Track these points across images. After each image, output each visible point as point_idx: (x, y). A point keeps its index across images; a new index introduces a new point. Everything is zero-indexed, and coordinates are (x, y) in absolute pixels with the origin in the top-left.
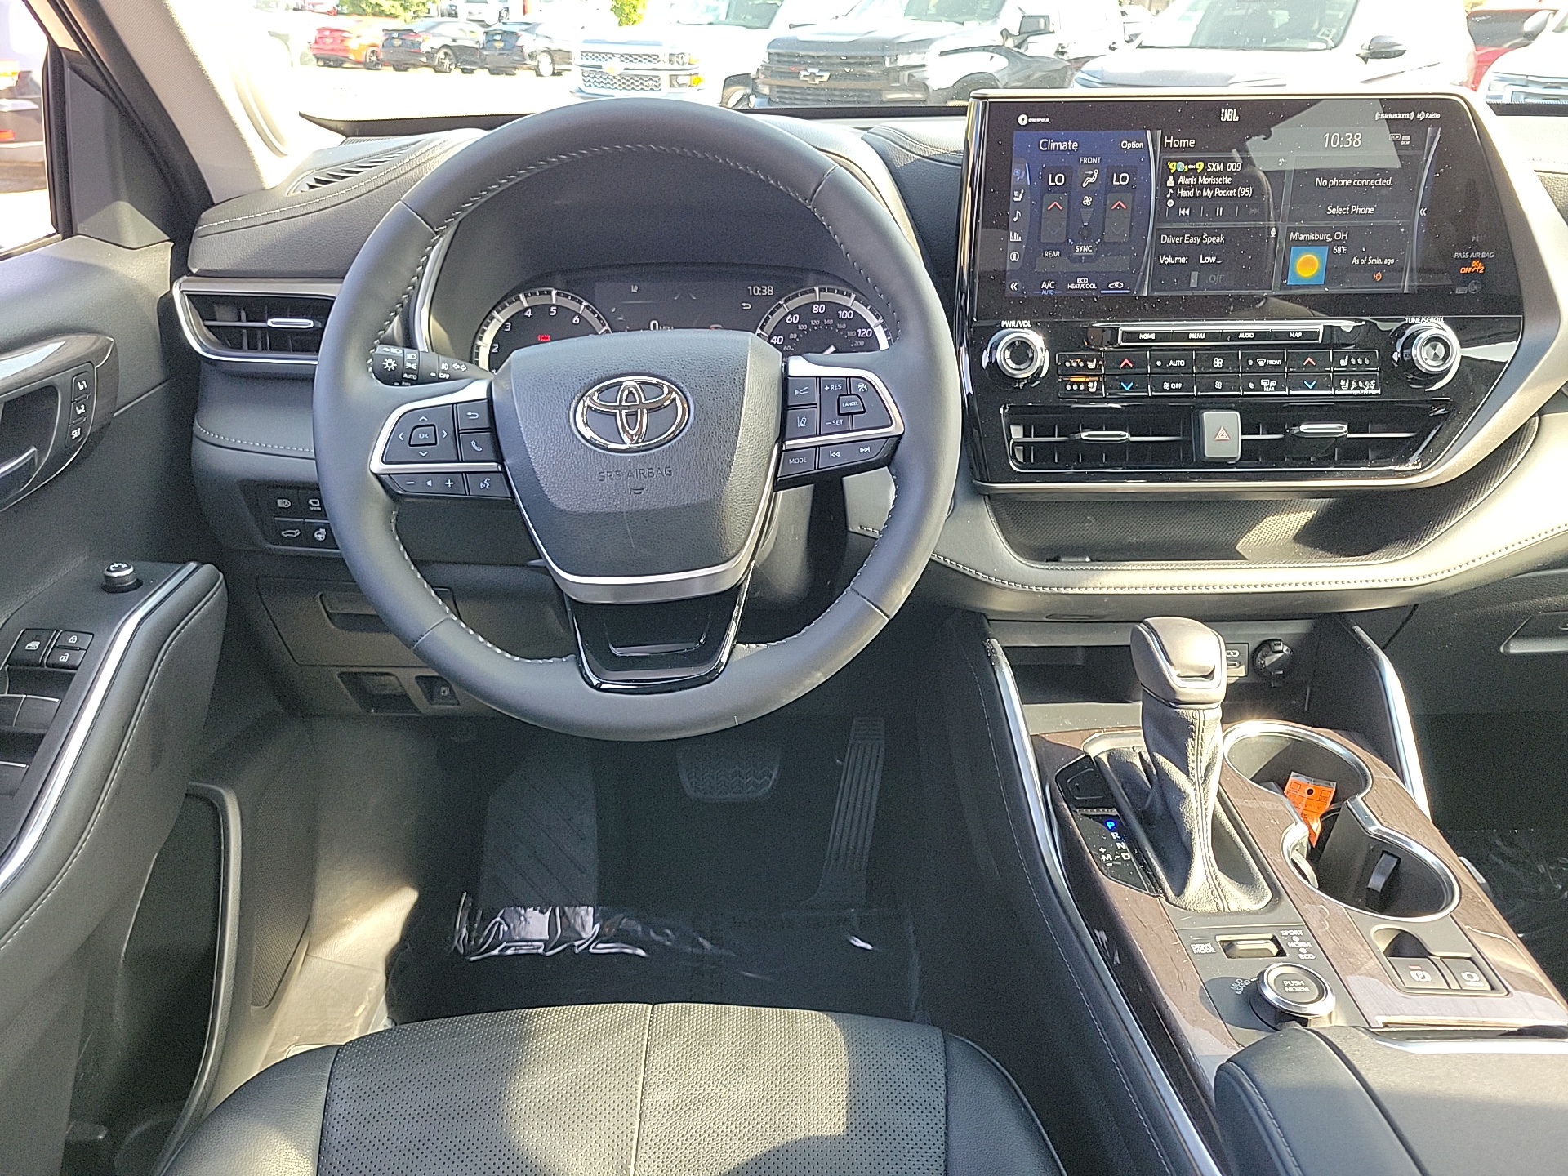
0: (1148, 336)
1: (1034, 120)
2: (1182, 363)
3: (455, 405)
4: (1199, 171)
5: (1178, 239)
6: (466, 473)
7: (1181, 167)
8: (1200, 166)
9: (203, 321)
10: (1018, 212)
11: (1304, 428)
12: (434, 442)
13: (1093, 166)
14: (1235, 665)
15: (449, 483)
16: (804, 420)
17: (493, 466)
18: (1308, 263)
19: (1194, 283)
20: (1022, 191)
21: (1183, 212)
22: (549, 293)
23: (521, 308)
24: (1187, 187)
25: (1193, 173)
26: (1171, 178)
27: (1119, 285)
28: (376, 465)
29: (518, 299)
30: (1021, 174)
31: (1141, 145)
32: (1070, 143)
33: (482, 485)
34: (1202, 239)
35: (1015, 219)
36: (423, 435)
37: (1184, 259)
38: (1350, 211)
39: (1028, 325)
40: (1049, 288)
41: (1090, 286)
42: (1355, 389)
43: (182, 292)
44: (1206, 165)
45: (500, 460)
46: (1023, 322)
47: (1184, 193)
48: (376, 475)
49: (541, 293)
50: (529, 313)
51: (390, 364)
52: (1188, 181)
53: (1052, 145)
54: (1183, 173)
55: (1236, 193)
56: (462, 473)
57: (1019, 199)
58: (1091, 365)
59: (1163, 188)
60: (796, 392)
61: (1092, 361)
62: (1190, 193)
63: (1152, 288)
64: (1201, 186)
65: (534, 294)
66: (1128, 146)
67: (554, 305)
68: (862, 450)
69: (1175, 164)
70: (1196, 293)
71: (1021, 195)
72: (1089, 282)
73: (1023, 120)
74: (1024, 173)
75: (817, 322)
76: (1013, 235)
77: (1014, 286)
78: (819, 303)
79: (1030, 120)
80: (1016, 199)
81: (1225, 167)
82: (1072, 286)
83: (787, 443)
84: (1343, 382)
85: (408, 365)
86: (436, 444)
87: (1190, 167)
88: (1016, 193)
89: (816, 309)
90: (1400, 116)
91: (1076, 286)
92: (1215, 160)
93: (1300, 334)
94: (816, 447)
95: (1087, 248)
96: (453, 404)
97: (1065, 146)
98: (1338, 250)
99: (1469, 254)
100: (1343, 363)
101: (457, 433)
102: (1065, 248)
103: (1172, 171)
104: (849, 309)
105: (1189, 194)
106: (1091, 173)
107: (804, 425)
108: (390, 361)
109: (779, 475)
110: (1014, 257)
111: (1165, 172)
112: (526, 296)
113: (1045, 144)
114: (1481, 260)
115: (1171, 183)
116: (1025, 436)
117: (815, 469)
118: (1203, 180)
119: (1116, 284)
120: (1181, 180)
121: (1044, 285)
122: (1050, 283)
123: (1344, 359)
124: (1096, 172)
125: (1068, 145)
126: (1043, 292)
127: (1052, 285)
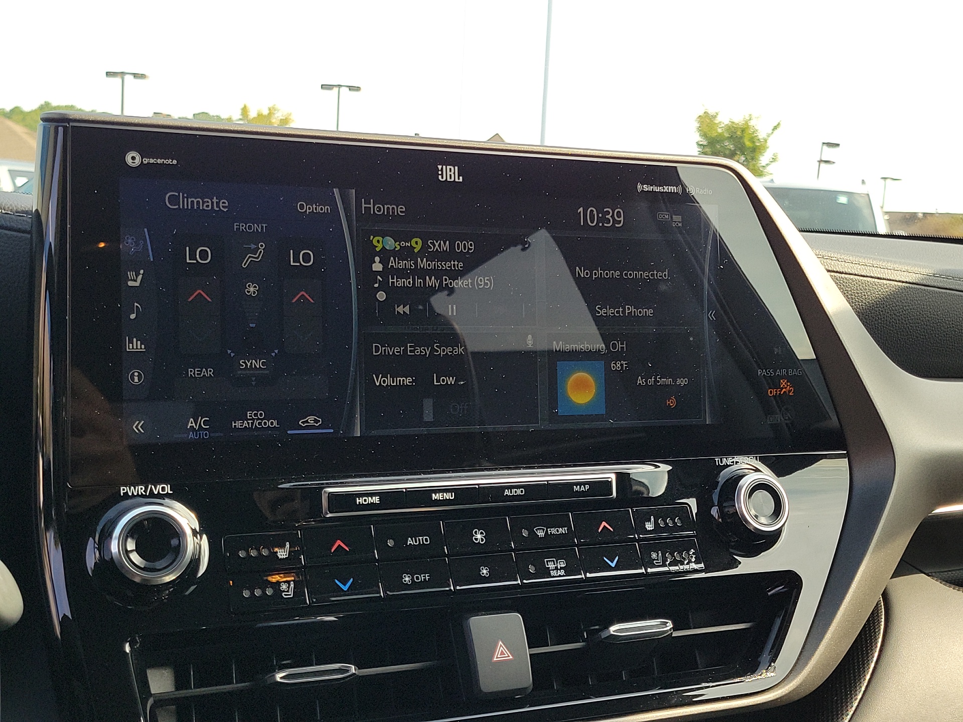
0: (369, 501)
2: (424, 540)
4: (416, 251)
5: (397, 349)
7: (390, 243)
8: (417, 244)
10: (136, 304)
11: (613, 629)
13: (256, 237)
18: (581, 386)
19: (428, 416)
20: (142, 272)
21: (400, 309)
24: (402, 273)
25: (406, 253)
26: (377, 259)
27: (316, 421)
30: (137, 243)
31: (326, 209)
32: (215, 200)
34: (433, 350)
35: (133, 316)
37: (410, 379)
38: (624, 312)
39: (168, 489)
40: (200, 428)
41: (269, 424)
42: (670, 565)
44: (424, 243)
46: (159, 487)
47: (400, 283)
52: (402, 264)
53: (186, 203)
54: (393, 253)
55: (472, 284)
57: (137, 284)
58: (282, 554)
59: (365, 275)
61: (283, 546)
62: (408, 282)
63: (366, 425)
64: (422, 273)
66: (308, 209)
69: (380, 239)
70: (434, 430)
71: (140, 277)
72: (267, 417)
73: (133, 159)
74: (141, 242)
76: (131, 342)
77: (136, 426)
79: (146, 161)
80: (130, 283)
81: (452, 246)
82: (238, 424)
84: (654, 555)
87: (403, 244)
88: (131, 274)
90: (666, 189)
91: (245, 424)
92: (437, 237)
93: (587, 487)
95: (258, 364)
97: (207, 204)
98: (616, 366)
99: (775, 372)
100: (649, 526)
102: (221, 363)
103: (378, 249)
105: (407, 284)
106: (253, 246)
110: (135, 378)
111: (366, 254)
113: (174, 200)
114: (789, 379)
115: (377, 267)
116: (178, 686)
118: (423, 263)
119: (311, 419)
120: (392, 263)
121: (191, 423)
122: (201, 421)
123: (649, 520)
124: (262, 246)
125: (212, 203)
126: (191, 435)
127: (205, 423)
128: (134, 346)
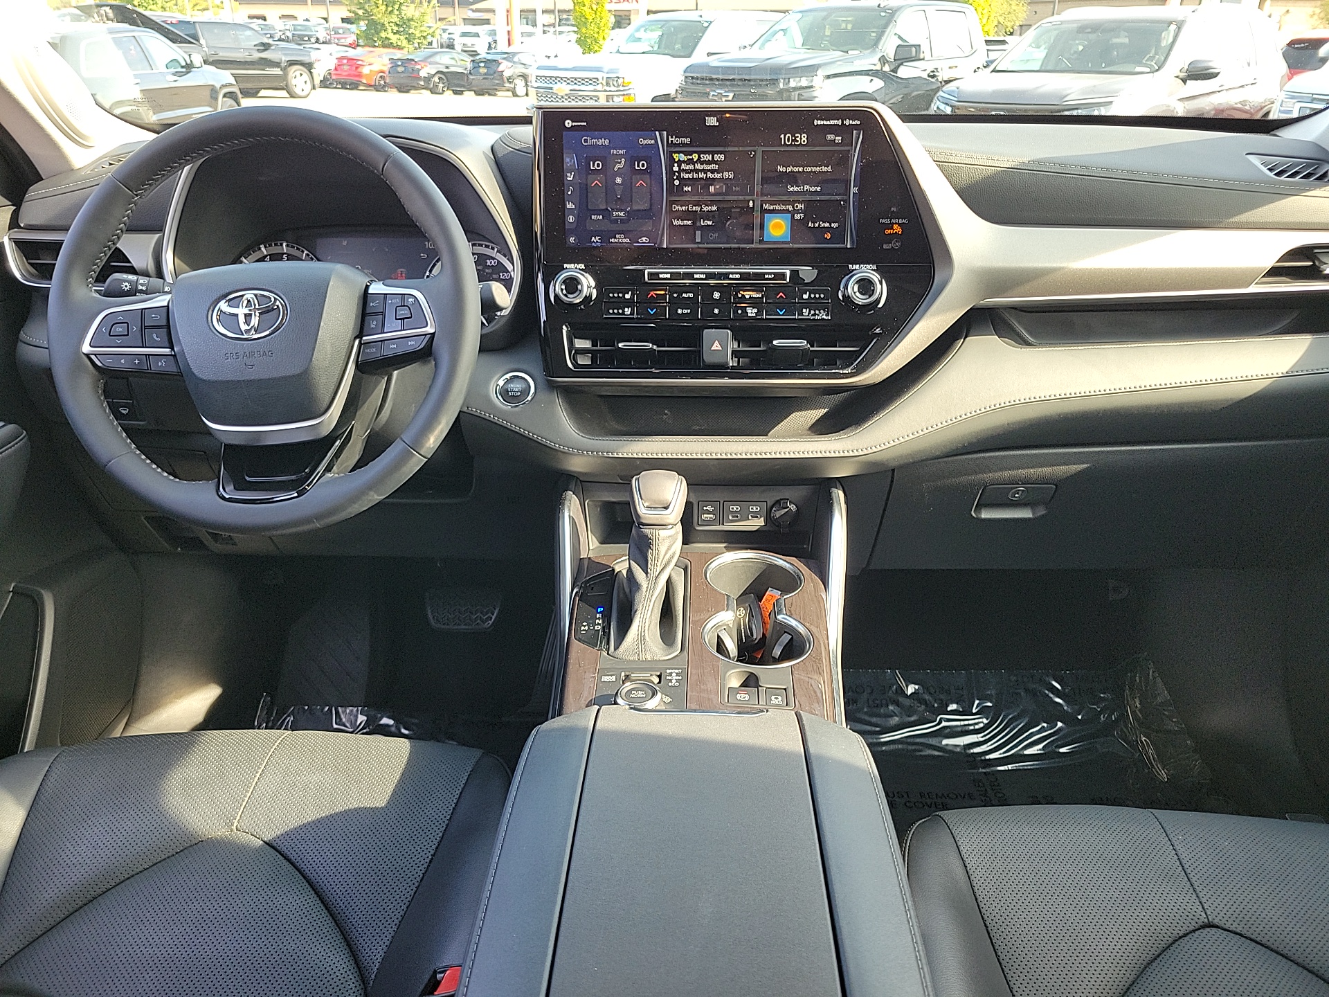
0: (665, 276)
1: (576, 124)
2: (691, 295)
3: (144, 310)
4: (695, 160)
5: (684, 207)
6: (149, 355)
7: (683, 157)
8: (695, 157)
9: (27, 260)
11: (776, 342)
12: (126, 333)
14: (757, 517)
15: (137, 362)
16: (375, 323)
17: (167, 351)
18: (777, 226)
19: (698, 240)
20: (573, 173)
21: (686, 189)
22: (281, 245)
23: (263, 255)
24: (686, 171)
25: (690, 161)
26: (676, 165)
27: (646, 240)
28: (86, 348)
29: (260, 249)
30: (571, 161)
31: (653, 142)
32: (603, 140)
33: (160, 364)
34: (702, 208)
35: (569, 193)
36: (119, 329)
37: (690, 222)
38: (803, 189)
39: (583, 267)
40: (597, 242)
41: (626, 240)
42: (813, 315)
43: (10, 239)
44: (699, 157)
45: (173, 349)
46: (580, 265)
47: (687, 176)
48: (87, 355)
49: (276, 245)
51: (126, 286)
52: (687, 167)
53: (592, 142)
54: (684, 162)
55: (723, 176)
56: (146, 355)
57: (571, 179)
58: (627, 296)
59: (671, 173)
60: (371, 304)
61: (628, 293)
62: (690, 176)
63: (669, 242)
64: (697, 171)
65: (270, 245)
66: (644, 142)
67: (285, 254)
68: (410, 343)
69: (677, 155)
70: (700, 246)
71: (572, 176)
72: (625, 238)
73: (568, 123)
74: (573, 160)
76: (569, 204)
77: (572, 240)
79: (574, 124)
80: (569, 179)
81: (713, 157)
82: (612, 240)
83: (364, 338)
84: (804, 310)
85: (140, 287)
86: (128, 335)
87: (689, 157)
88: (569, 175)
90: (832, 122)
91: (616, 240)
92: (705, 153)
93: (773, 276)
94: (381, 341)
95: (621, 214)
96: (142, 309)
97: (600, 142)
98: (797, 217)
99: (891, 221)
100: (805, 297)
101: (143, 328)
102: (606, 213)
103: (676, 160)
104: (493, 259)
106: (619, 161)
107: (375, 326)
108: (127, 284)
109: (359, 360)
110: (571, 219)
111: (671, 161)
112: (265, 247)
113: (586, 141)
114: (899, 224)
115: (676, 168)
116: (593, 346)
117: (381, 356)
118: (698, 166)
119: (644, 239)
120: (683, 166)
121: (593, 239)
122: (597, 238)
123: (806, 294)
124: (623, 161)
126: (593, 244)
127: (599, 239)
128: (570, 206)
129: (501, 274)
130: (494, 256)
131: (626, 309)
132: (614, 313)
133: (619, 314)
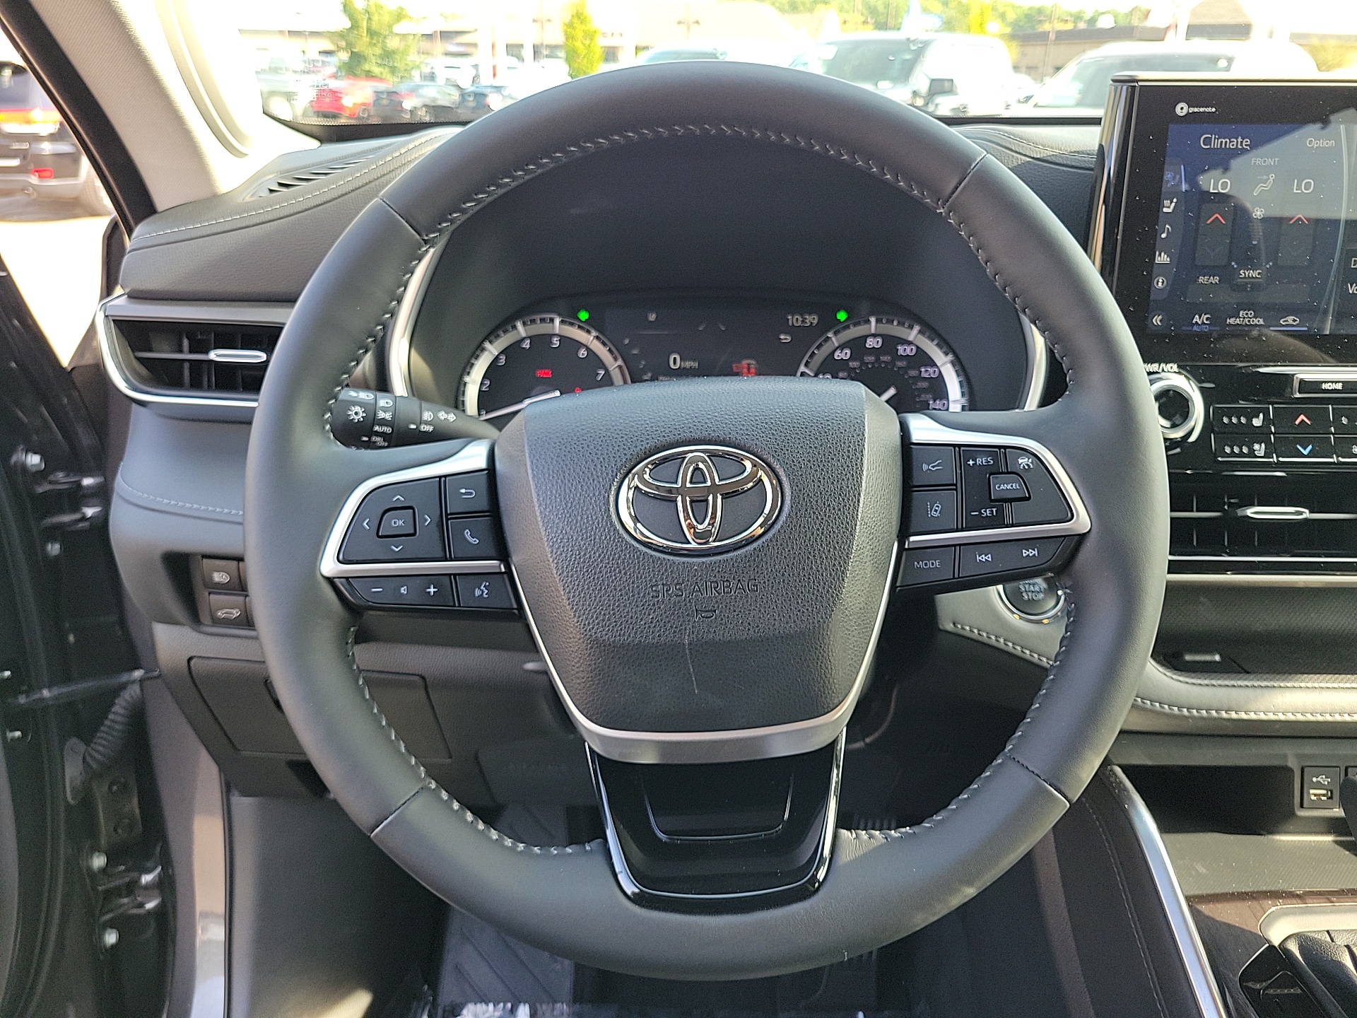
0: (1333, 386)
1: (1196, 110)
3: (443, 479)
6: (455, 575)
9: (133, 352)
10: (1167, 226)
12: (412, 531)
13: (1268, 169)
15: (432, 590)
16: (937, 506)
17: (493, 564)
20: (1175, 200)
22: (552, 320)
23: (518, 338)
27: (1294, 321)
28: (329, 565)
29: (514, 327)
30: (1174, 178)
31: (1332, 143)
32: (1240, 140)
33: (477, 593)
35: (1164, 236)
36: (397, 522)
39: (1175, 368)
40: (1203, 323)
41: (1256, 321)
43: (106, 316)
45: (504, 556)
46: (1169, 365)
48: (330, 580)
49: (543, 320)
50: (526, 344)
51: (356, 413)
53: (1218, 142)
56: (450, 575)
57: (1170, 210)
58: (1257, 422)
60: (925, 467)
61: (1258, 417)
63: (1335, 325)
65: (533, 321)
66: (1316, 144)
68: (1025, 553)
71: (1173, 204)
72: (1255, 317)
73: (1182, 109)
74: (1178, 177)
75: (872, 359)
76: (1160, 255)
77: (1157, 320)
78: (874, 336)
79: (1191, 110)
80: (1165, 210)
82: (1231, 321)
83: (912, 539)
85: (381, 415)
86: (414, 534)
88: (1167, 203)
89: (870, 343)
91: (1238, 321)
94: (955, 546)
95: (1254, 274)
96: (440, 477)
97: (1233, 142)
102: (1228, 276)
104: (910, 343)
106: (1265, 177)
107: (937, 514)
108: (358, 409)
109: (898, 584)
110: (1160, 283)
112: (524, 324)
113: (1207, 141)
117: (954, 578)
119: (1290, 319)
121: (1196, 319)
122: (1204, 317)
124: (1272, 177)
125: (1237, 142)
126: (1195, 328)
127: (1207, 319)
128: (1162, 259)
129: (923, 370)
130: (911, 338)
131: (1256, 446)
132: (1233, 454)
133: (1242, 454)
